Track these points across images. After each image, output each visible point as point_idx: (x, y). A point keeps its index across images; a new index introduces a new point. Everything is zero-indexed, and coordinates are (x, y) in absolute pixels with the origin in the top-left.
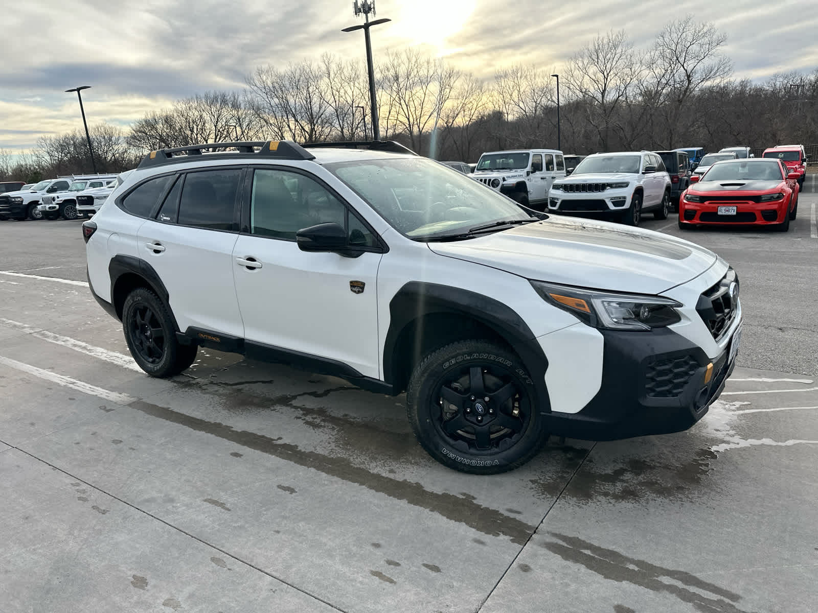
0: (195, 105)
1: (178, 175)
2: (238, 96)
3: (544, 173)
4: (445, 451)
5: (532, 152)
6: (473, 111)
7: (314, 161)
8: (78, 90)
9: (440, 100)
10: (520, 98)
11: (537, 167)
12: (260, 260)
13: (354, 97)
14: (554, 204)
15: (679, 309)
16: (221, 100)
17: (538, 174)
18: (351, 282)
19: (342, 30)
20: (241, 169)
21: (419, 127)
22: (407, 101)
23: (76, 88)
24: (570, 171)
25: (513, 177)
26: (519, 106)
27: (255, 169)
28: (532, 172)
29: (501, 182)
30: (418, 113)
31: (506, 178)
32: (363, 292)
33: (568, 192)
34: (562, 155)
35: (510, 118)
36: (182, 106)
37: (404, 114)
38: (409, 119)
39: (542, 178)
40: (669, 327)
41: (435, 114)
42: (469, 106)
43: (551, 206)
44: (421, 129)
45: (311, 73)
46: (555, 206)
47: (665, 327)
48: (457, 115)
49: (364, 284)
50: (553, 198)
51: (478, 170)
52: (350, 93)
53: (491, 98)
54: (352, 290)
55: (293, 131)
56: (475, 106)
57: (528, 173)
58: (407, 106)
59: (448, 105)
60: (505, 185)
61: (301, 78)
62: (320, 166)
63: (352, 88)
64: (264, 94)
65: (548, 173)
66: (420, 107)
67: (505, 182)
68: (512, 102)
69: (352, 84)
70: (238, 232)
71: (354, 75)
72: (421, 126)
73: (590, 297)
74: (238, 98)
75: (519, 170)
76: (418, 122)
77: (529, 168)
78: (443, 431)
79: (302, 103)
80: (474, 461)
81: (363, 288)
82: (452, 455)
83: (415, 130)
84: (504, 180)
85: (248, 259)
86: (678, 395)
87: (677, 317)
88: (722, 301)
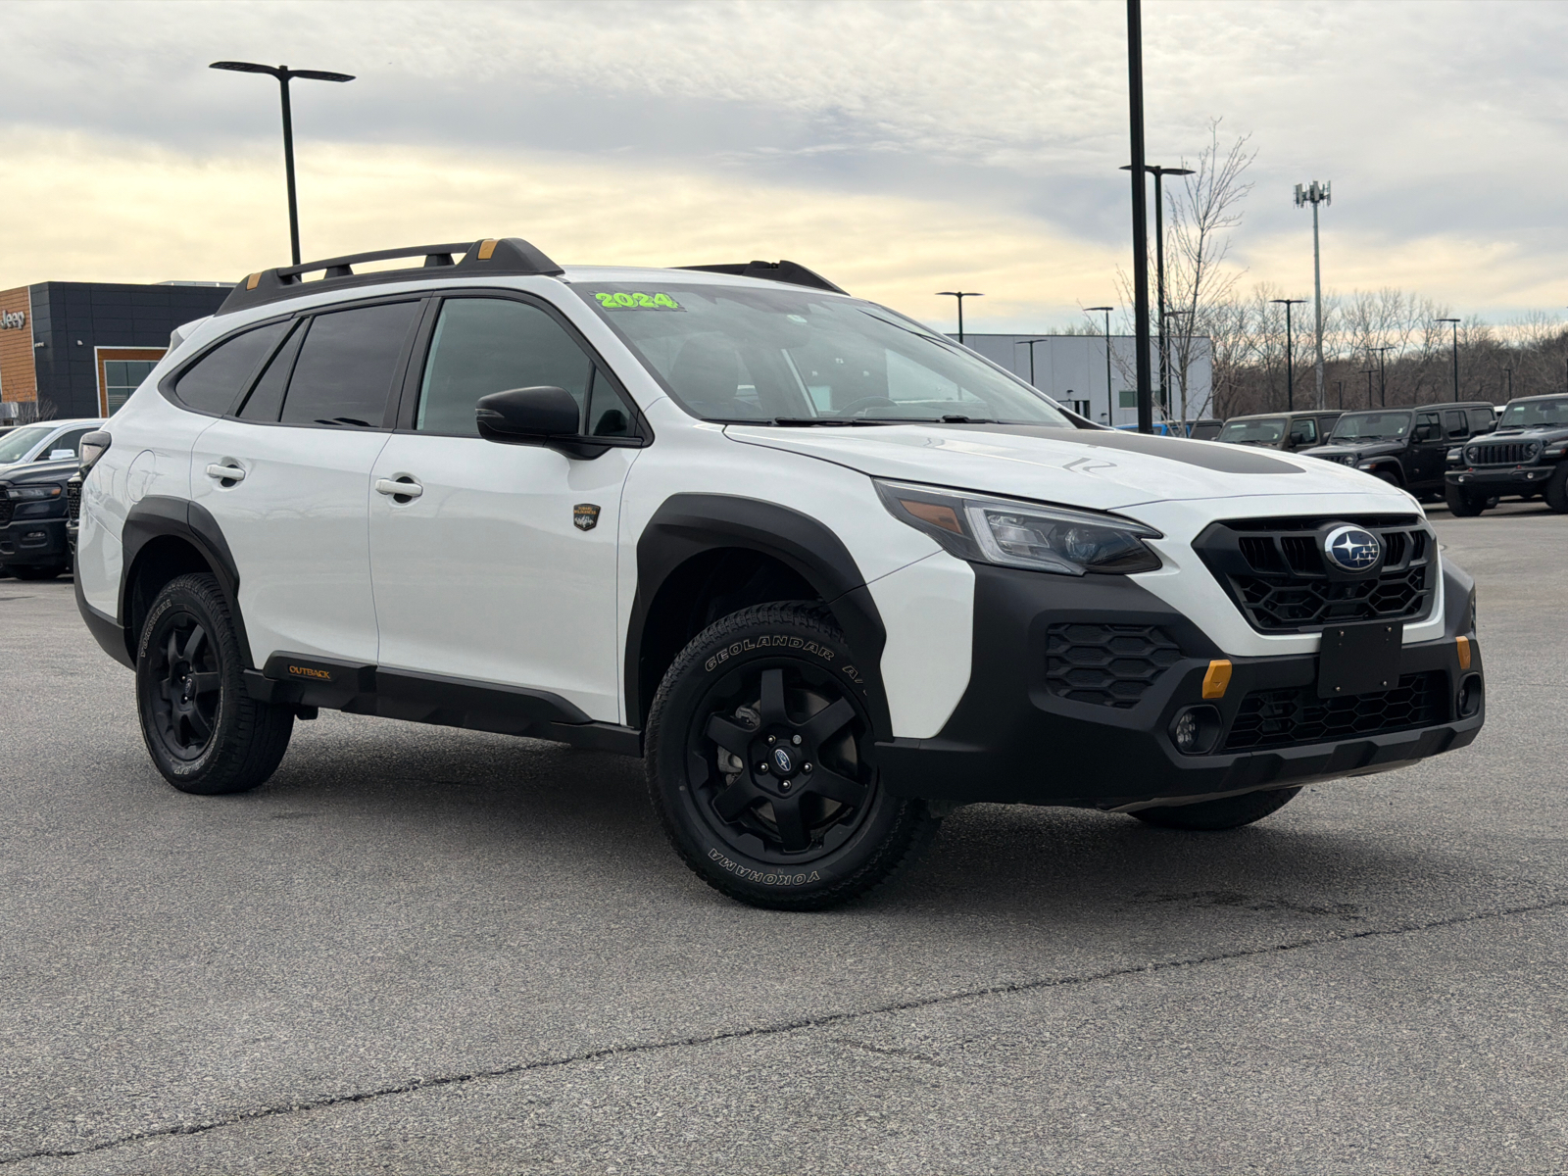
1: (295, 320)
4: (714, 854)
7: (559, 279)
12: (420, 481)
15: (1152, 542)
18: (576, 508)
20: (418, 300)
27: (444, 299)
32: (593, 526)
40: (1131, 577)
47: (1124, 574)
49: (598, 510)
54: (576, 524)
62: (565, 286)
70: (391, 430)
73: (962, 502)
80: (771, 876)
81: (595, 518)
82: (728, 864)
85: (399, 481)
86: (1130, 704)
87: (1154, 562)
88: (1279, 546)
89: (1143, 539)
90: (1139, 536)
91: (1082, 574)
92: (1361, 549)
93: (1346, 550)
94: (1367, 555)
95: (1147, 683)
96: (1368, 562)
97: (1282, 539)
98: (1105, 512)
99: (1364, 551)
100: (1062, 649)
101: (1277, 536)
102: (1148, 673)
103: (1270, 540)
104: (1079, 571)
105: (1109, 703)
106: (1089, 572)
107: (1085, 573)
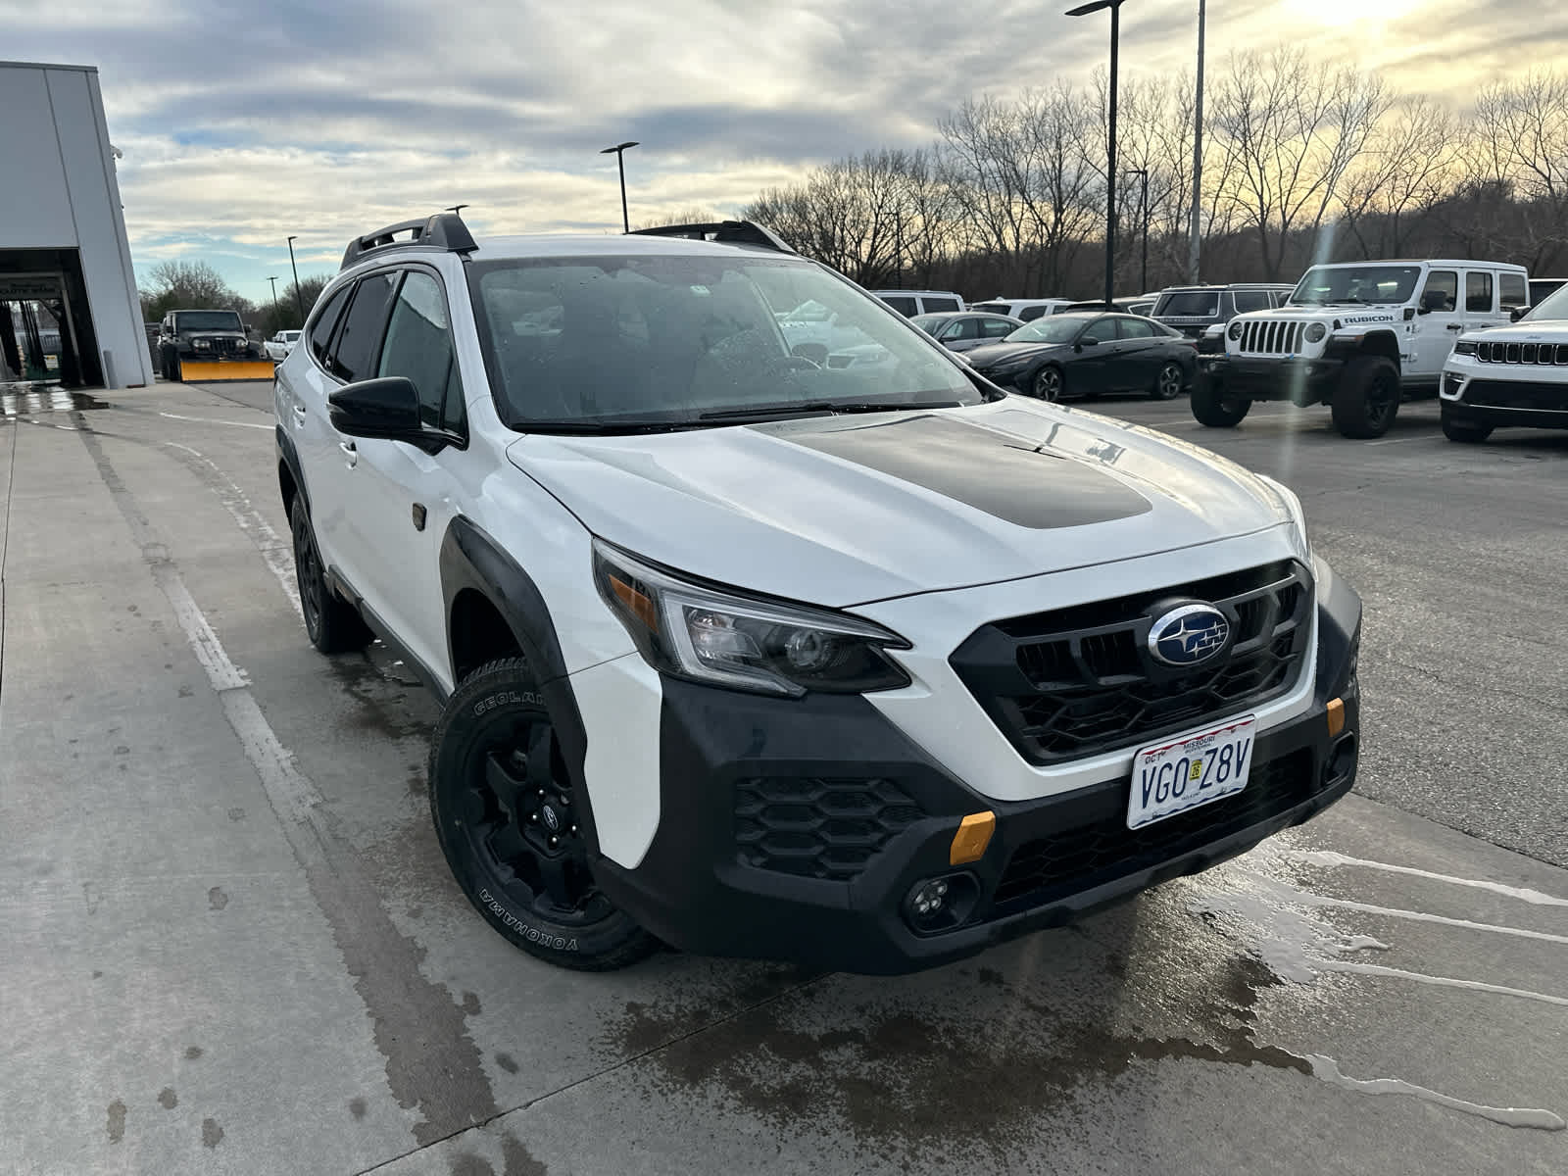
0: (844, 176)
2: (926, 156)
3: (1459, 314)
5: (1427, 265)
6: (1415, 179)
8: (620, 149)
9: (1339, 157)
10: (1539, 151)
11: (1433, 302)
13: (1150, 153)
14: (1452, 388)
15: (896, 653)
16: (894, 164)
17: (1439, 318)
19: (1067, 14)
21: (1283, 213)
22: (1261, 159)
23: (616, 147)
24: (1520, 312)
25: (1363, 320)
26: (1534, 166)
28: (1421, 313)
29: (1330, 331)
30: (1286, 184)
31: (1342, 322)
32: (423, 528)
33: (1490, 361)
34: (1526, 275)
35: (1520, 194)
36: (823, 178)
37: (1252, 187)
38: (1261, 197)
39: (1449, 327)
40: (865, 695)
41: (1324, 186)
42: (1408, 168)
43: (1447, 392)
44: (1287, 219)
45: (1068, 107)
46: (1453, 392)
47: (857, 693)
48: (1378, 186)
50: (1452, 374)
51: (1293, 301)
52: (1142, 146)
53: (1463, 151)
54: (414, 522)
55: (1017, 224)
56: (1420, 169)
57: (1408, 315)
58: (1261, 169)
59: (1356, 167)
60: (1336, 338)
61: (1048, 118)
63: (1148, 134)
64: (972, 152)
65: (1469, 317)
66: (1291, 171)
67: (1338, 332)
68: (1515, 156)
69: (1148, 126)
71: (1154, 108)
72: (1290, 210)
74: (925, 160)
75: (1387, 306)
76: (1284, 203)
77: (1413, 302)
78: (489, 850)
79: (1044, 167)
80: (535, 932)
81: (423, 522)
83: (1275, 219)
84: (1337, 325)
86: (845, 876)
87: (901, 678)
88: (1076, 652)
89: (885, 649)
90: (881, 643)
91: (801, 694)
92: (1202, 635)
93: (1178, 642)
94: (1210, 642)
95: (874, 849)
96: (1211, 650)
97: (1084, 641)
98: (838, 611)
99: (1206, 638)
100: (755, 809)
101: (1075, 637)
102: (876, 836)
103: (1064, 645)
104: (798, 690)
105: (820, 874)
106: (810, 691)
107: (805, 694)
